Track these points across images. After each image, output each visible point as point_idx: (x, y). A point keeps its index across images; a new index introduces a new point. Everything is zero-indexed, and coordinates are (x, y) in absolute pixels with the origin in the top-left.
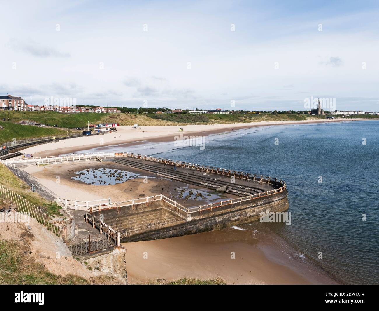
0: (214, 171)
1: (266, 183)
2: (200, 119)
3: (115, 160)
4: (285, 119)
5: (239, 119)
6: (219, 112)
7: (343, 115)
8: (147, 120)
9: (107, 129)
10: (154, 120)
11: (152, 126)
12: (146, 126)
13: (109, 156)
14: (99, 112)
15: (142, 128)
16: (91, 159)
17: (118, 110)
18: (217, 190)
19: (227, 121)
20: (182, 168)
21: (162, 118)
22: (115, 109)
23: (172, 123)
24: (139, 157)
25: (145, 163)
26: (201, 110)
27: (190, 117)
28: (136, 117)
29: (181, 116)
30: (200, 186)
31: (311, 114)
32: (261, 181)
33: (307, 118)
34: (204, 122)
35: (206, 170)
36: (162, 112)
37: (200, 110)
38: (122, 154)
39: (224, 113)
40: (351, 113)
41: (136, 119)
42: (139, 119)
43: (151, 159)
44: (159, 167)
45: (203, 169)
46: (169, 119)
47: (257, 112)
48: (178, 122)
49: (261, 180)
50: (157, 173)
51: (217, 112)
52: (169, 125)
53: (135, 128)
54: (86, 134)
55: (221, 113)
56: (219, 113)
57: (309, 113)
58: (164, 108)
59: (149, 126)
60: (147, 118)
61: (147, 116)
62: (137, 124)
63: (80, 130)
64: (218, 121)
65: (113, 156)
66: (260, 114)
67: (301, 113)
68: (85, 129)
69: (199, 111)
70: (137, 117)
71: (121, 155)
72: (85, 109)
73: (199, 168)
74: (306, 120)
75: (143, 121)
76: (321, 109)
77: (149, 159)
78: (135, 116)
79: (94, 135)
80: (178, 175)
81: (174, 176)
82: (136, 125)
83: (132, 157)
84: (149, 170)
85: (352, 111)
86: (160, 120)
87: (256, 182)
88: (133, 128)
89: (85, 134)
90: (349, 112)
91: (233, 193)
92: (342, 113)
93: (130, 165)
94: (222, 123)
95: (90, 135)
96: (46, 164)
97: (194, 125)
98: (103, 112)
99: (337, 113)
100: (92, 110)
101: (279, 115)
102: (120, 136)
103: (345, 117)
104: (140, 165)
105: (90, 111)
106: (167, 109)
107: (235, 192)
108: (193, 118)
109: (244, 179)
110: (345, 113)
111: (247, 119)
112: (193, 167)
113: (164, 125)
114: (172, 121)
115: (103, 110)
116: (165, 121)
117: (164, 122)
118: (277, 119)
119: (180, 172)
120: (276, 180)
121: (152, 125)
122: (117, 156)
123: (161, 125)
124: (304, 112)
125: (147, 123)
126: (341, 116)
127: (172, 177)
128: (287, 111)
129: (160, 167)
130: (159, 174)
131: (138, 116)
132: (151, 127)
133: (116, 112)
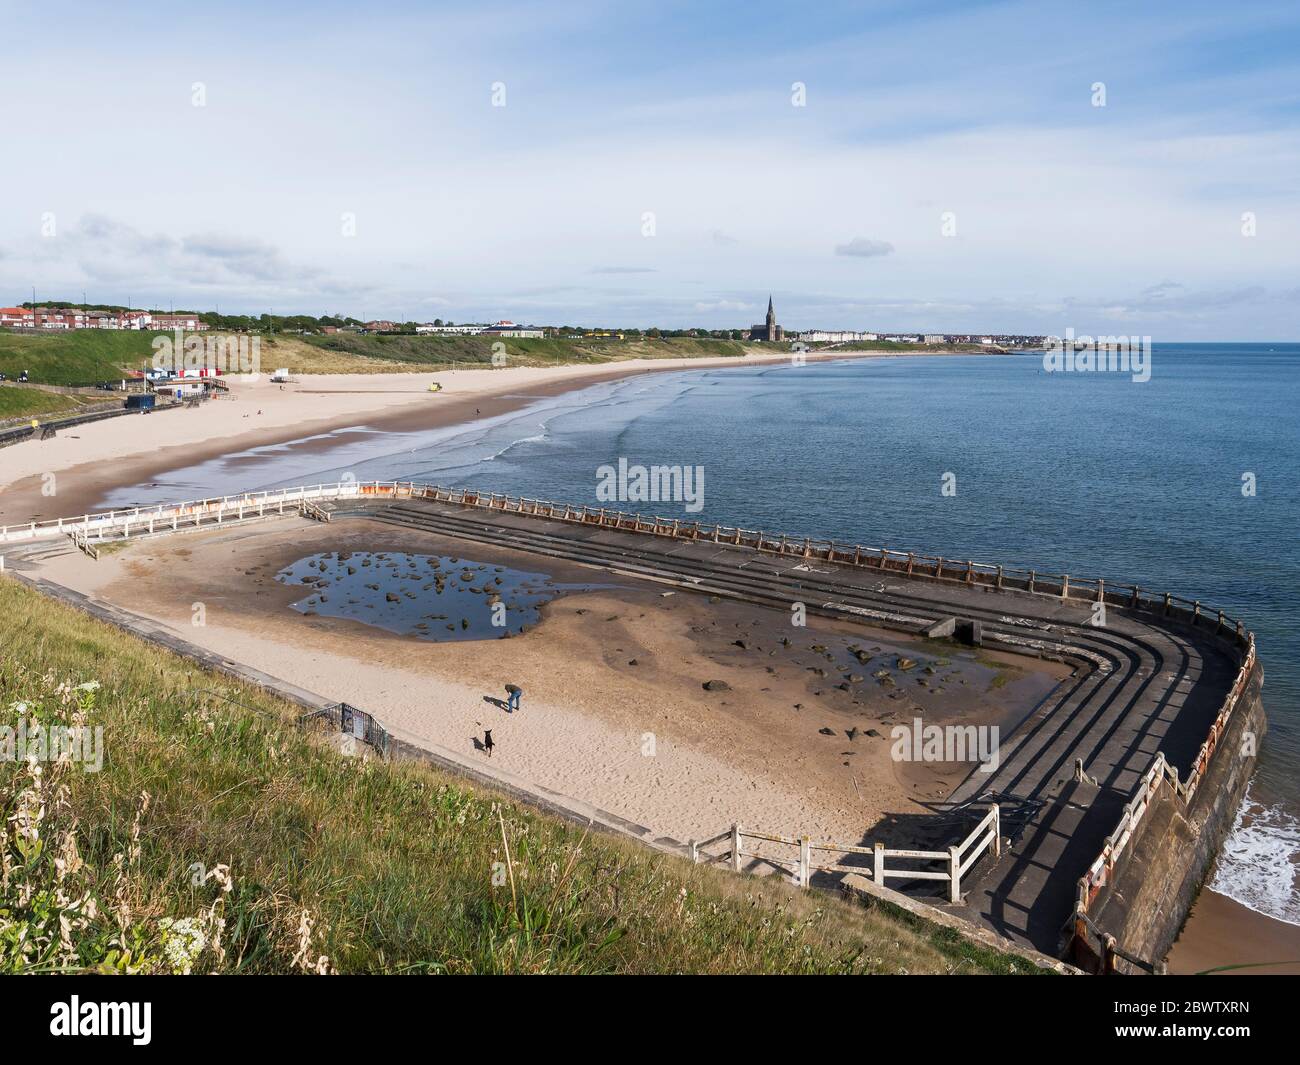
0: (837, 556)
1: (1086, 600)
2: (468, 353)
3: (373, 511)
4: (691, 352)
5: (577, 353)
6: (516, 333)
7: (830, 343)
8: (309, 356)
9: (195, 386)
10: (331, 354)
11: (333, 375)
12: (311, 373)
13: (339, 498)
14: (133, 328)
15: (304, 379)
16: (281, 512)
17: (201, 321)
18: (932, 634)
19: (544, 358)
20: (688, 543)
21: (355, 349)
22: (190, 319)
23: (386, 363)
24: (471, 499)
25: (521, 527)
26: (450, 325)
27: (438, 347)
28: (273, 347)
29: (412, 344)
30: (840, 620)
31: (751, 338)
32: (1065, 595)
33: (745, 349)
34: (480, 361)
35: (802, 554)
36: (338, 330)
37: (447, 326)
38: (387, 488)
39: (531, 334)
40: (847, 338)
41: (275, 351)
42: (285, 352)
43: (529, 509)
44: (592, 542)
45: (787, 549)
46: (374, 352)
47: (614, 333)
48: (407, 361)
49: (1066, 591)
50: (608, 565)
51: (512, 332)
52: (383, 372)
53: (279, 380)
54: (138, 406)
55: (523, 334)
56: (516, 336)
57: (746, 336)
58: (337, 316)
59: (323, 373)
60: (309, 348)
61: (307, 343)
62: (287, 370)
63: (114, 393)
64: (519, 357)
65: (357, 497)
66: (622, 337)
67: (724, 335)
68: (130, 389)
69: (444, 328)
70: (275, 346)
71: (384, 491)
72: (88, 318)
73: (766, 545)
74: (744, 355)
75: (298, 358)
76: (777, 327)
77: (520, 509)
78: (269, 341)
79: (164, 409)
80: (705, 574)
81: (697, 580)
82: (283, 373)
83: (433, 501)
84: (560, 553)
85: (849, 332)
86: (349, 357)
87: (1046, 597)
88: (272, 381)
89: (134, 404)
90: (843, 333)
91: (1007, 649)
92: (825, 338)
93: (457, 534)
94: (534, 365)
95: (153, 410)
96: (122, 545)
97: (458, 372)
98: (149, 327)
99: (816, 338)
100: (112, 319)
101: (675, 342)
102: (259, 413)
103: (836, 348)
104: (502, 533)
105: (104, 324)
106: (349, 321)
107: (1016, 645)
108: (447, 347)
109: (986, 588)
110: (835, 338)
111: (593, 352)
112: (738, 541)
113: (369, 372)
114: (388, 358)
115: (148, 319)
116: (365, 357)
117: (364, 362)
118: (672, 352)
119: (700, 561)
120: (1166, 598)
121: (331, 371)
122: (371, 496)
123: (358, 372)
124: (731, 334)
125: (311, 364)
126: (827, 345)
127: (684, 584)
128: (684, 329)
129: (592, 538)
130: (618, 571)
131: (278, 341)
132: (327, 376)
133: (196, 327)
